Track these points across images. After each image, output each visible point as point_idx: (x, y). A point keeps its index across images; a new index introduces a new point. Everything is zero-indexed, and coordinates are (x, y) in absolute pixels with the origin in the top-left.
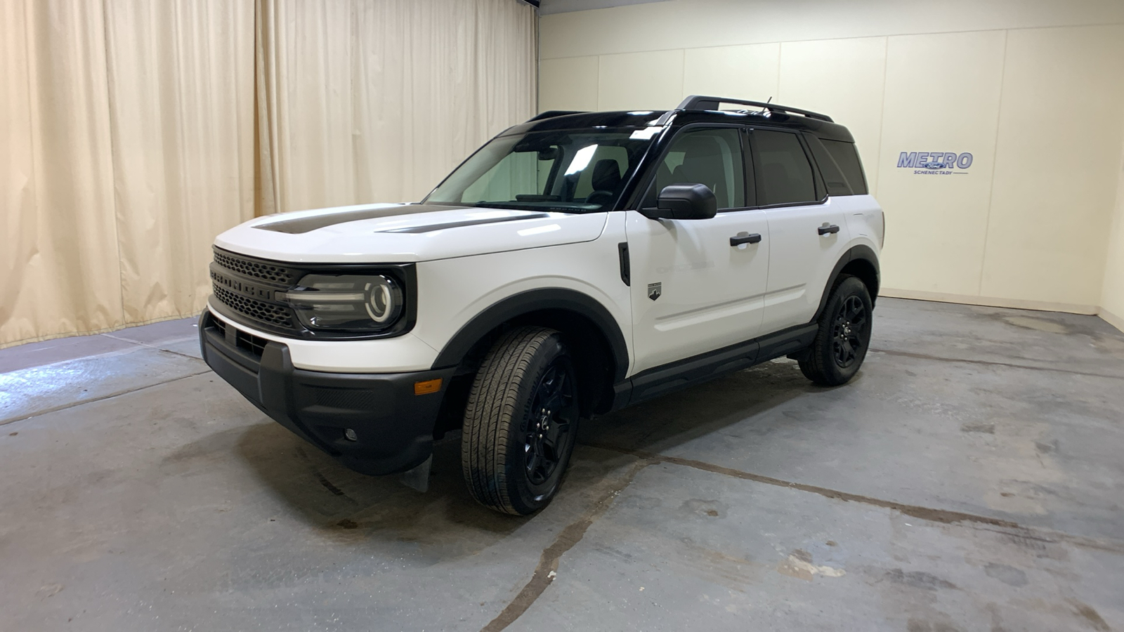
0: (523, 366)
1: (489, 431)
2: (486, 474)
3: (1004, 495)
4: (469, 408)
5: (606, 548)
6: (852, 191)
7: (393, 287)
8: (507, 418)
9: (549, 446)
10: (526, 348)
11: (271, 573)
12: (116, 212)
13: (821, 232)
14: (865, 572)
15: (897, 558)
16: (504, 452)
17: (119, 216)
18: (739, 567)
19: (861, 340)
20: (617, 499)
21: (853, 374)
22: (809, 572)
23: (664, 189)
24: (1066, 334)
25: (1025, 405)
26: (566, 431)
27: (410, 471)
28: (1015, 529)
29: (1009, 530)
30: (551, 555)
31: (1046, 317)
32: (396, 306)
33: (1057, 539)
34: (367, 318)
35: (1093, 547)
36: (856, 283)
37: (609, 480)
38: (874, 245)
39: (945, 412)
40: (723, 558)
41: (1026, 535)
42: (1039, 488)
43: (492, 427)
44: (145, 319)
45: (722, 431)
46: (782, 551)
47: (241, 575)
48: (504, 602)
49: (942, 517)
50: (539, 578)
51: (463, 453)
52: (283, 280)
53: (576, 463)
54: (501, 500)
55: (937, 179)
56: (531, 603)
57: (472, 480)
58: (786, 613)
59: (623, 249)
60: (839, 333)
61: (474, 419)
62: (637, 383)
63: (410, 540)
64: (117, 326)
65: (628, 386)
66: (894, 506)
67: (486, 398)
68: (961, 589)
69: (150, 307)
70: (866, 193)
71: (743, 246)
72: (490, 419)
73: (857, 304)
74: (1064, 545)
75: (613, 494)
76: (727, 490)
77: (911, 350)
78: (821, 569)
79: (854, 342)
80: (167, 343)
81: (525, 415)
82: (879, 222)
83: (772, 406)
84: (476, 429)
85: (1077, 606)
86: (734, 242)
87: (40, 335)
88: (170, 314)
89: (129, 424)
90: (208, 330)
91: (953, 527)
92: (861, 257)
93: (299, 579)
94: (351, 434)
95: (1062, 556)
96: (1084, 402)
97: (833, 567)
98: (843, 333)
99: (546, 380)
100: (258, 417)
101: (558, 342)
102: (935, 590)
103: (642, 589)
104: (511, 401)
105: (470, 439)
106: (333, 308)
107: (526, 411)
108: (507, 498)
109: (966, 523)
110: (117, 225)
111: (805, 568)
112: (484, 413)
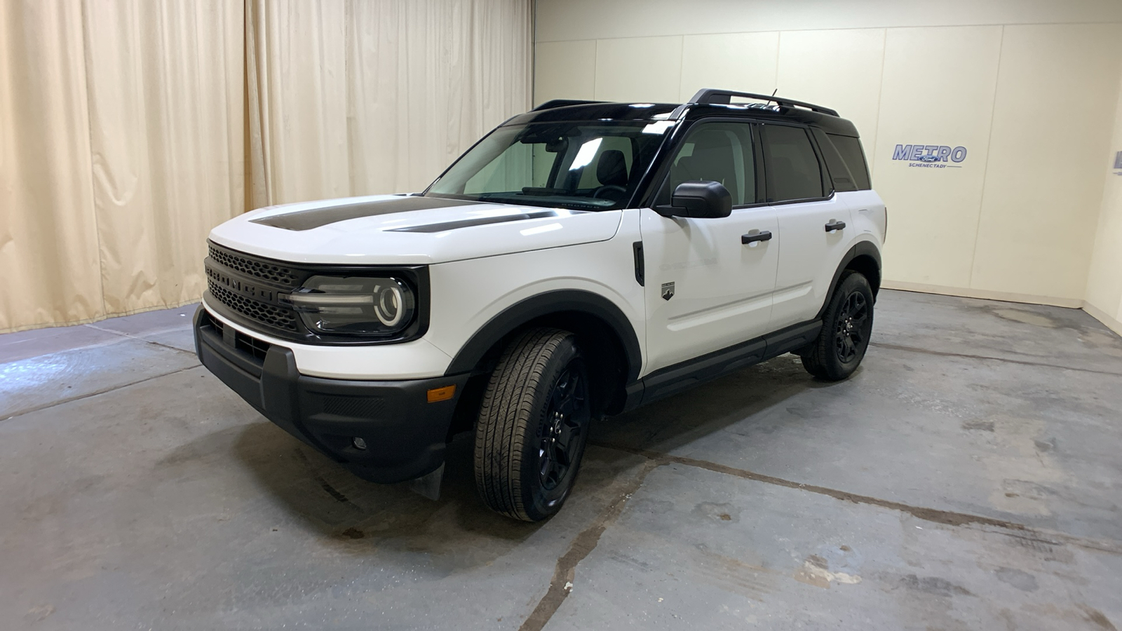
0: (539, 369)
1: (505, 437)
2: (500, 481)
3: (1008, 495)
4: (483, 413)
5: (622, 556)
6: (857, 187)
7: (404, 290)
8: (523, 424)
9: (561, 450)
10: (541, 352)
11: (277, 589)
12: (95, 198)
13: (828, 229)
14: (880, 578)
15: (910, 563)
16: (519, 458)
17: (99, 202)
18: (756, 575)
19: (862, 336)
20: (629, 503)
21: (854, 369)
22: (825, 579)
23: (679, 186)
24: (1055, 328)
25: (1019, 401)
26: (577, 434)
27: (420, 479)
28: (1022, 531)
29: (1016, 532)
30: (566, 564)
31: (1033, 310)
32: (407, 310)
33: (1062, 541)
34: (376, 320)
35: (1098, 549)
36: (860, 279)
37: (619, 482)
38: (876, 240)
39: (945, 408)
40: (739, 565)
41: (1032, 538)
42: (1041, 488)
43: (508, 432)
44: (127, 310)
45: (728, 429)
46: (797, 557)
47: (245, 592)
48: (521, 617)
49: (951, 519)
50: (555, 590)
51: (476, 458)
52: (286, 281)
53: (586, 464)
54: (514, 507)
55: (932, 171)
56: (550, 617)
57: (485, 486)
58: (807, 624)
59: (638, 248)
60: (842, 329)
61: (488, 424)
62: (648, 383)
63: (421, 550)
64: (98, 318)
65: (639, 387)
66: (904, 508)
67: (501, 402)
68: (974, 595)
69: (133, 297)
70: (869, 188)
71: (754, 244)
72: (505, 424)
73: (860, 300)
74: (1070, 547)
75: (624, 498)
76: (738, 492)
77: (908, 344)
78: (837, 575)
79: (855, 338)
80: (155, 334)
81: (541, 420)
82: (882, 217)
83: (776, 402)
84: (490, 435)
85: (1087, 612)
86: (746, 240)
87: (13, 325)
88: (155, 305)
89: (118, 424)
90: (204, 329)
91: (962, 529)
92: (866, 253)
93: (306, 595)
94: (359, 442)
95: (1069, 559)
96: (1076, 399)
97: (848, 573)
98: (845, 328)
99: (560, 383)
100: (253, 416)
101: (573, 345)
102: (951, 596)
103: (661, 599)
104: (527, 407)
105: (483, 445)
106: (341, 310)
107: (541, 416)
108: (521, 505)
109: (975, 525)
110: (96, 213)
111: (821, 575)
112: (499, 418)
